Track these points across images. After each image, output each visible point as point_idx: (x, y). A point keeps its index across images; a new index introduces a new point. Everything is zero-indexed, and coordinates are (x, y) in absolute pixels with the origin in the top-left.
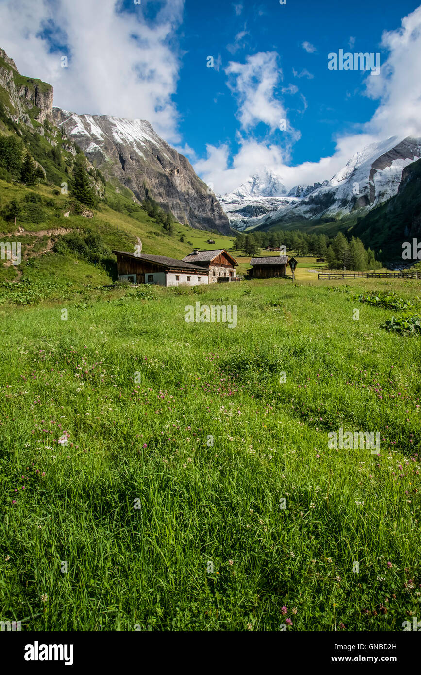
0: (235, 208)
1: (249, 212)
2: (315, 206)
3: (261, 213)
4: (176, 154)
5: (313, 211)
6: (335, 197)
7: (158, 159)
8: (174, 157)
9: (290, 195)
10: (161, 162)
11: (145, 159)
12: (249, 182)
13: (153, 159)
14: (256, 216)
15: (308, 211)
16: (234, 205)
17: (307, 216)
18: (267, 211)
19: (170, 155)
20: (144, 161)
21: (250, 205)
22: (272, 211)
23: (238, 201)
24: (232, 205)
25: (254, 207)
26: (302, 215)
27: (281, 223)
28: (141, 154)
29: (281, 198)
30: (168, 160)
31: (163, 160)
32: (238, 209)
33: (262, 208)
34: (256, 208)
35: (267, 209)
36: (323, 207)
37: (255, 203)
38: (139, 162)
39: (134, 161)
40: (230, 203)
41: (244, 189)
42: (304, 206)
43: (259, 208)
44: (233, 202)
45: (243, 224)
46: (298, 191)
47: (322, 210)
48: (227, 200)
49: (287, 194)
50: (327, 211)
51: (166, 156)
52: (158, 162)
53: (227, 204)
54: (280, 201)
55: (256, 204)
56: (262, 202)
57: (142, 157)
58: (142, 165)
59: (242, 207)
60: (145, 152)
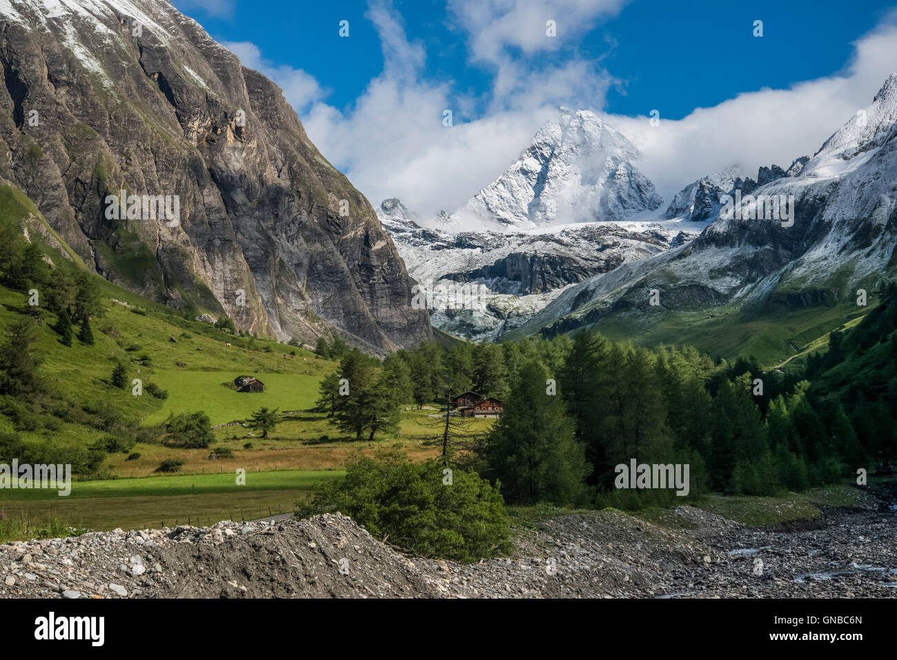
0: (470, 261)
1: (517, 278)
2: (750, 251)
3: (561, 281)
4: (235, 69)
5: (748, 269)
6: (828, 215)
7: (164, 84)
8: (225, 79)
9: (674, 212)
10: (171, 98)
11: (107, 83)
12: (525, 172)
13: (141, 86)
14: (545, 290)
15: (728, 269)
16: (466, 251)
17: (723, 285)
18: (584, 271)
19: (210, 72)
20: (104, 94)
21: (522, 250)
22: (599, 270)
23: (480, 238)
24: (455, 253)
25: (534, 257)
26: (704, 282)
27: (624, 315)
28: (93, 65)
29: (638, 227)
30: (202, 90)
31: (180, 90)
32: (479, 266)
33: (563, 260)
34: (542, 263)
35: (582, 262)
36: (781, 251)
37: (539, 245)
38: (84, 94)
39: (63, 91)
40: (450, 246)
41: (506, 194)
42: (713, 249)
43: (553, 261)
44: (461, 242)
45: (491, 319)
46: (700, 200)
47: (777, 262)
48: (442, 236)
49: (663, 209)
50: (797, 266)
51: (195, 76)
52: (161, 96)
53: (438, 248)
54: (634, 236)
55: (541, 248)
56: (566, 239)
57: (95, 76)
58: (94, 106)
59: (495, 256)
60: (109, 57)
